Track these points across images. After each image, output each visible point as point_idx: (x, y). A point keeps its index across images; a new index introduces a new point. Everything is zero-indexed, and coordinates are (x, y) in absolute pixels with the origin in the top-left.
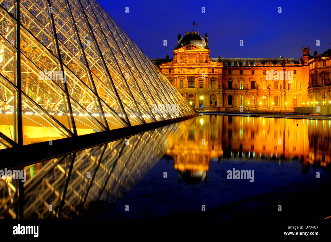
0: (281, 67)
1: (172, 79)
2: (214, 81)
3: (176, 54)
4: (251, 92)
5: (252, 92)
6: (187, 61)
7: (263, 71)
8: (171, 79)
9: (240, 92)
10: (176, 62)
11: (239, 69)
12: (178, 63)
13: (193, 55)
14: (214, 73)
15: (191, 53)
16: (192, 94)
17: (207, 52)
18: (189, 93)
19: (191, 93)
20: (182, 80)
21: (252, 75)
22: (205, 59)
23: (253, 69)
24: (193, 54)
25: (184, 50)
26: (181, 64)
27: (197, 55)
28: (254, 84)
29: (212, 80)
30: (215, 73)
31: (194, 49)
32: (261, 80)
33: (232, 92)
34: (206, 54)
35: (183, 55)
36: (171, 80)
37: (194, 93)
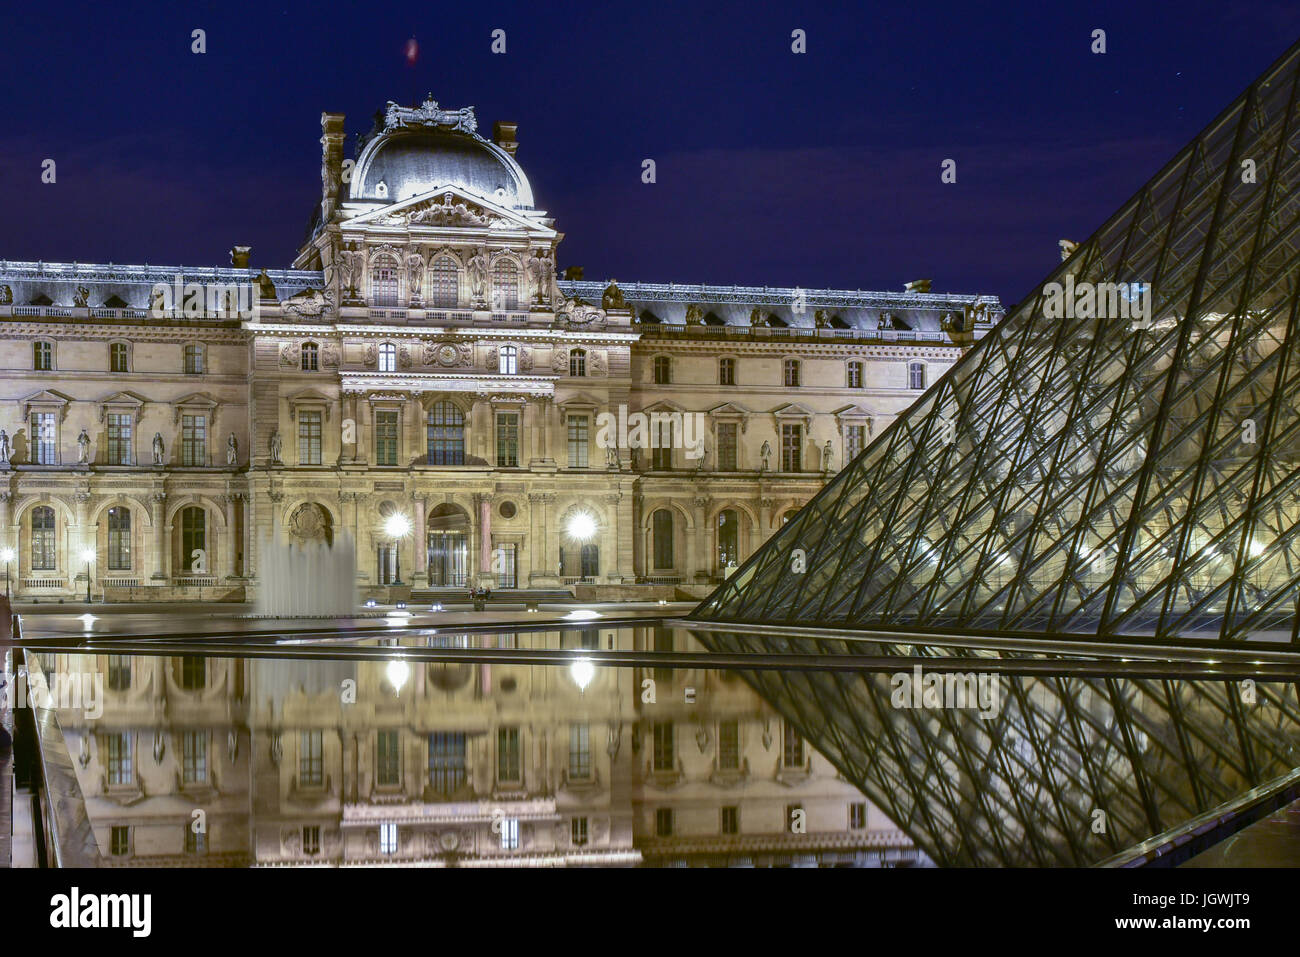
0: (948, 345)
1: (325, 405)
2: (581, 424)
3: (353, 246)
4: (785, 491)
5: (792, 491)
6: (419, 292)
7: (851, 365)
8: (316, 409)
9: (721, 490)
10: (354, 296)
11: (716, 355)
12: (363, 305)
13: (457, 260)
14: (582, 374)
15: (446, 246)
16: (457, 500)
17: (547, 245)
18: (435, 496)
19: (450, 495)
20: (394, 416)
21: (788, 389)
22: (535, 289)
23: (795, 356)
24: (458, 251)
25: (402, 220)
26: (382, 314)
27: (486, 258)
28: (797, 442)
29: (571, 418)
30: (594, 373)
31: (468, 219)
32: (838, 420)
33: (678, 489)
34: (540, 253)
35: (395, 256)
36: (319, 413)
37: (463, 496)
